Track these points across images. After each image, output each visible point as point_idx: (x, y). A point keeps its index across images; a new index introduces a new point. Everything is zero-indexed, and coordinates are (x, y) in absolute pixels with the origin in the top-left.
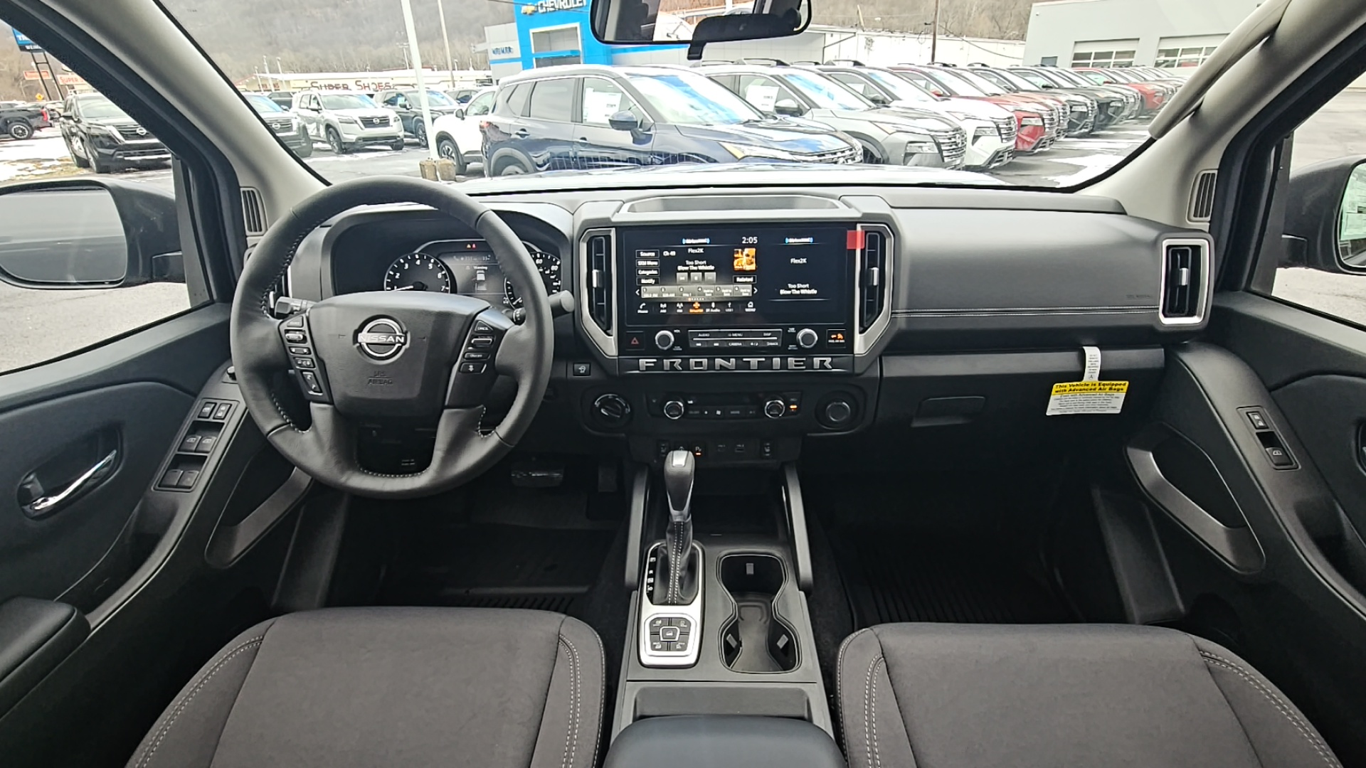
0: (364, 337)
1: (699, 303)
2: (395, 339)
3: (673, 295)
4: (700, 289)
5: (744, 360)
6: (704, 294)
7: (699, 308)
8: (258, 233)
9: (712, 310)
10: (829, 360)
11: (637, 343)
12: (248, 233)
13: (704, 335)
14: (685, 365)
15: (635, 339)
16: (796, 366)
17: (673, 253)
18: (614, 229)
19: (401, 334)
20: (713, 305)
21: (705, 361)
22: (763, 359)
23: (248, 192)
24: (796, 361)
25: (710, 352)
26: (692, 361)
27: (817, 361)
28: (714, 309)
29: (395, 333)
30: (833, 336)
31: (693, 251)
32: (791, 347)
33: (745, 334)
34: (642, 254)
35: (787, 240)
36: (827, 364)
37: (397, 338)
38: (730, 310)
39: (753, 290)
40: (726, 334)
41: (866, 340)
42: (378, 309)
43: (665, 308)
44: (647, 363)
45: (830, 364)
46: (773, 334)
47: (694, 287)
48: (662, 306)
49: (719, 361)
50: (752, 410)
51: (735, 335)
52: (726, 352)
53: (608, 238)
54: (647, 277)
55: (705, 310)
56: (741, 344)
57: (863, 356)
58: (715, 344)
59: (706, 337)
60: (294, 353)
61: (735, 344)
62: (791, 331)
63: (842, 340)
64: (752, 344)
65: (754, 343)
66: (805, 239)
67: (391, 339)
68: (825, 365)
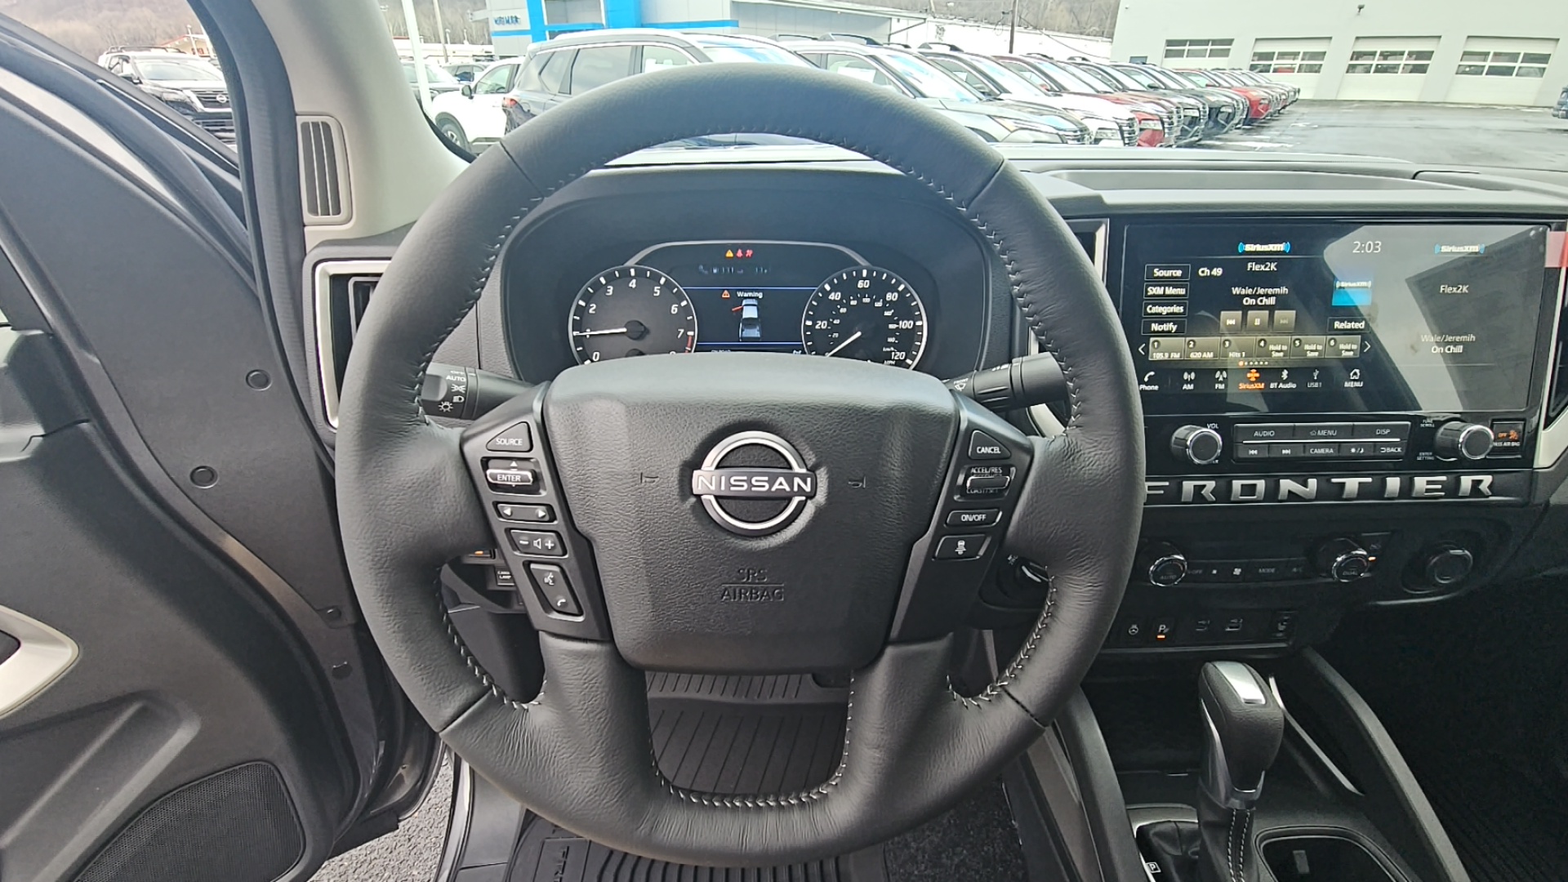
0: (706, 480)
1: (1258, 370)
2: (791, 485)
3: (1210, 355)
4: (1262, 344)
5: (1334, 480)
6: (1269, 354)
7: (1258, 380)
8: (331, 218)
9: (1281, 386)
10: (1487, 479)
12: (308, 217)
13: (1264, 434)
14: (1223, 493)
16: (1428, 490)
17: (1217, 272)
18: (1105, 219)
19: (804, 471)
20: (1285, 374)
21: (1261, 484)
23: (316, 125)
24: (1429, 483)
25: (1272, 467)
26: (1237, 484)
27: (1466, 480)
28: (1285, 382)
29: (790, 467)
30: (1500, 435)
31: (1256, 268)
32: (1422, 456)
33: (1342, 432)
34: (1158, 273)
35: (1437, 248)
36: (1484, 487)
37: (797, 480)
38: (1316, 385)
39: (1363, 346)
40: (1306, 432)
41: (1552, 442)
42: (745, 407)
43: (1191, 382)
44: (1150, 488)
45: (1490, 487)
46: (1394, 432)
47: (1252, 339)
48: (1186, 376)
49: (1287, 485)
50: (1297, 567)
51: (1323, 433)
52: (1301, 467)
54: (1161, 319)
55: (1267, 386)
56: (1332, 451)
57: (1549, 472)
58: (1284, 452)
59: (1269, 438)
60: (507, 517)
61: (1322, 451)
62: (1427, 425)
63: (1516, 441)
64: (1353, 450)
65: (1356, 449)
66: (1471, 247)
67: (781, 484)
68: (1479, 490)
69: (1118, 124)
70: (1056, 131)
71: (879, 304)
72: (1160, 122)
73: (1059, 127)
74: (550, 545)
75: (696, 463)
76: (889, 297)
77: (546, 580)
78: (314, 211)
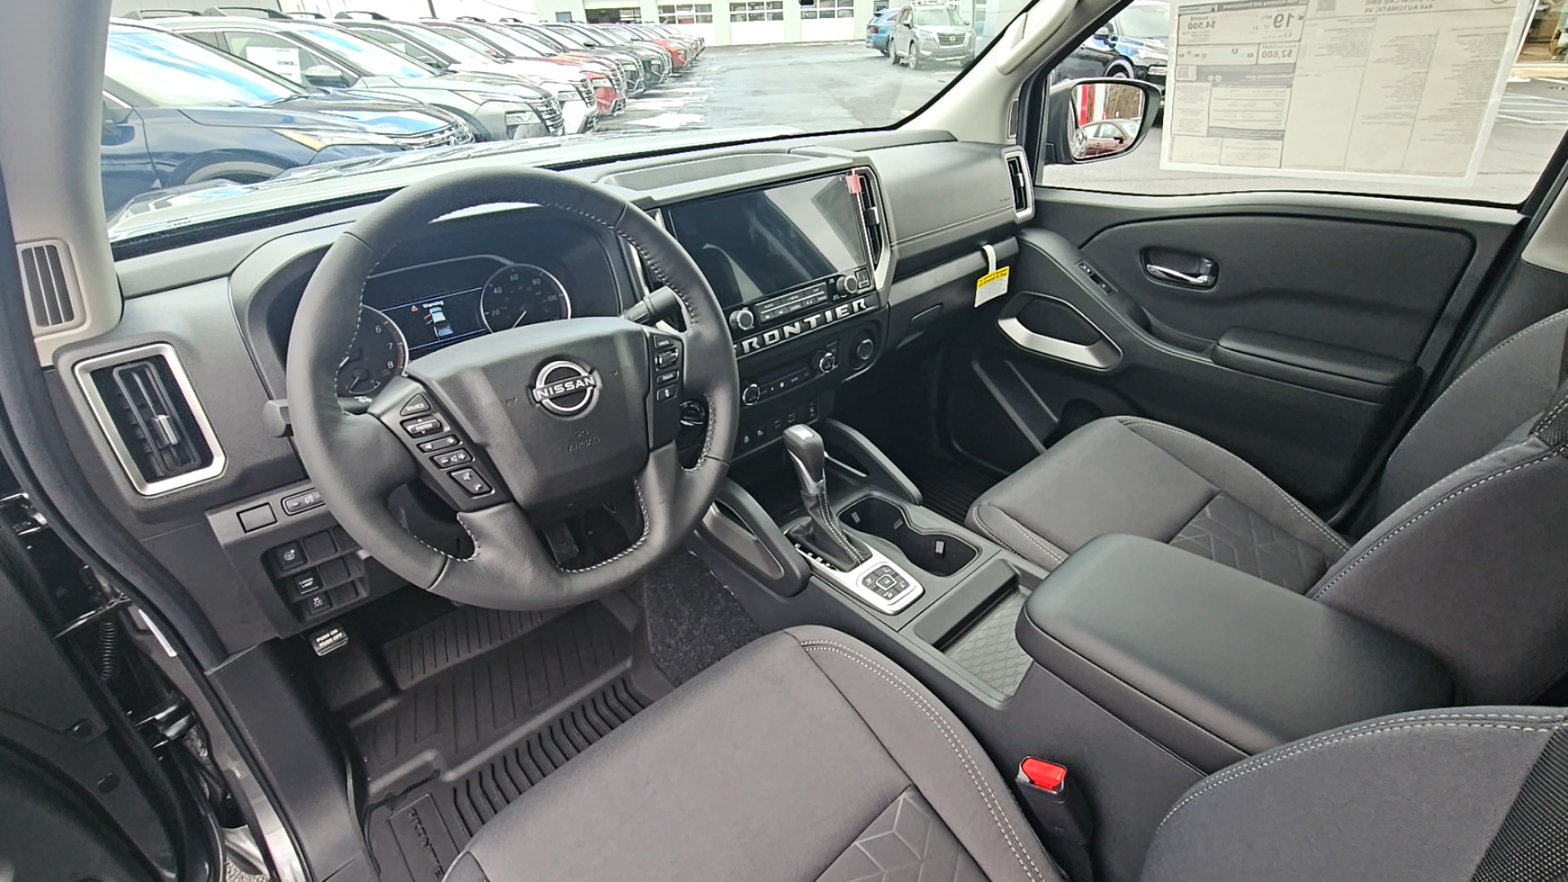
0: (541, 392)
2: (584, 382)
5: (805, 321)
8: (65, 324)
10: (862, 301)
12: (35, 329)
13: (769, 306)
14: (762, 343)
16: (842, 314)
18: (659, 209)
19: (587, 374)
21: (776, 332)
22: (819, 316)
24: (842, 310)
25: (778, 322)
26: (766, 336)
27: (855, 304)
29: (579, 374)
32: (835, 297)
33: (800, 295)
36: (862, 305)
37: (586, 380)
40: (786, 300)
41: (880, 273)
42: (546, 350)
45: (864, 305)
46: (820, 289)
49: (787, 329)
50: (806, 373)
51: (793, 298)
52: (789, 318)
56: (799, 306)
57: (883, 291)
58: (780, 313)
59: (771, 308)
60: (430, 450)
61: (795, 307)
62: (832, 281)
64: (808, 303)
67: (579, 383)
68: (861, 307)
69: (574, 85)
70: (524, 100)
71: (529, 289)
72: (608, 80)
73: (525, 95)
74: (462, 457)
75: (532, 387)
76: (534, 282)
77: (465, 478)
78: (42, 321)
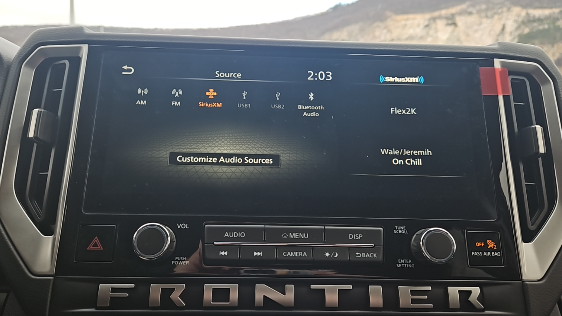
5: (313, 287)
10: (476, 291)
11: (100, 247)
13: (234, 235)
14: (193, 297)
15: (96, 240)
16: (414, 301)
18: (87, 45)
21: (234, 289)
22: (350, 287)
24: (414, 293)
26: (209, 289)
27: (454, 291)
30: (479, 244)
32: (401, 263)
33: (314, 236)
35: (381, 79)
36: (473, 299)
40: (276, 235)
41: (540, 252)
44: (114, 290)
45: (481, 298)
46: (367, 237)
49: (262, 291)
51: (295, 235)
53: (76, 61)
56: (305, 254)
57: (540, 284)
58: (255, 254)
59: (239, 239)
61: (296, 254)
62: (400, 232)
63: (495, 251)
64: (327, 254)
65: (330, 254)
66: (411, 79)
68: (469, 300)
